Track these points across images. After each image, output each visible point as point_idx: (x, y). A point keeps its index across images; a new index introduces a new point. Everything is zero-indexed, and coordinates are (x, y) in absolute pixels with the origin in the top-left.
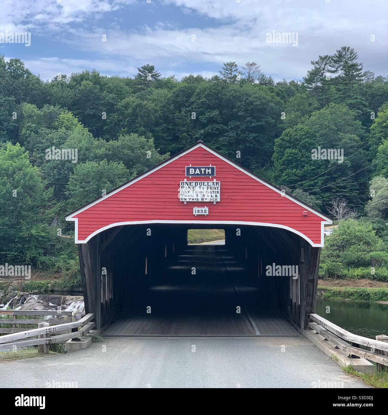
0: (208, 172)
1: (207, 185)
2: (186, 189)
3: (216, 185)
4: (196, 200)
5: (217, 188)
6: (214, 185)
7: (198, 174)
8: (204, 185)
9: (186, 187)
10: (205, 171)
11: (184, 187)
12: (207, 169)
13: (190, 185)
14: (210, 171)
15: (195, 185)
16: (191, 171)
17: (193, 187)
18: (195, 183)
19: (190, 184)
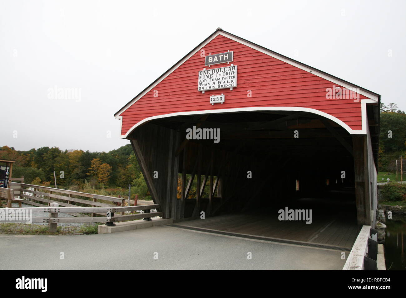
0: (226, 58)
1: (224, 71)
2: (204, 78)
3: (233, 70)
4: (213, 87)
5: (234, 73)
6: (231, 70)
7: (216, 62)
8: (220, 72)
9: (204, 76)
10: (223, 57)
11: (202, 76)
12: (225, 55)
13: (208, 74)
14: (227, 56)
15: (213, 73)
16: (209, 60)
17: (210, 75)
18: (213, 70)
19: (208, 72)
